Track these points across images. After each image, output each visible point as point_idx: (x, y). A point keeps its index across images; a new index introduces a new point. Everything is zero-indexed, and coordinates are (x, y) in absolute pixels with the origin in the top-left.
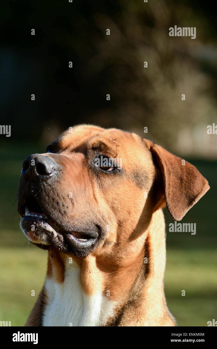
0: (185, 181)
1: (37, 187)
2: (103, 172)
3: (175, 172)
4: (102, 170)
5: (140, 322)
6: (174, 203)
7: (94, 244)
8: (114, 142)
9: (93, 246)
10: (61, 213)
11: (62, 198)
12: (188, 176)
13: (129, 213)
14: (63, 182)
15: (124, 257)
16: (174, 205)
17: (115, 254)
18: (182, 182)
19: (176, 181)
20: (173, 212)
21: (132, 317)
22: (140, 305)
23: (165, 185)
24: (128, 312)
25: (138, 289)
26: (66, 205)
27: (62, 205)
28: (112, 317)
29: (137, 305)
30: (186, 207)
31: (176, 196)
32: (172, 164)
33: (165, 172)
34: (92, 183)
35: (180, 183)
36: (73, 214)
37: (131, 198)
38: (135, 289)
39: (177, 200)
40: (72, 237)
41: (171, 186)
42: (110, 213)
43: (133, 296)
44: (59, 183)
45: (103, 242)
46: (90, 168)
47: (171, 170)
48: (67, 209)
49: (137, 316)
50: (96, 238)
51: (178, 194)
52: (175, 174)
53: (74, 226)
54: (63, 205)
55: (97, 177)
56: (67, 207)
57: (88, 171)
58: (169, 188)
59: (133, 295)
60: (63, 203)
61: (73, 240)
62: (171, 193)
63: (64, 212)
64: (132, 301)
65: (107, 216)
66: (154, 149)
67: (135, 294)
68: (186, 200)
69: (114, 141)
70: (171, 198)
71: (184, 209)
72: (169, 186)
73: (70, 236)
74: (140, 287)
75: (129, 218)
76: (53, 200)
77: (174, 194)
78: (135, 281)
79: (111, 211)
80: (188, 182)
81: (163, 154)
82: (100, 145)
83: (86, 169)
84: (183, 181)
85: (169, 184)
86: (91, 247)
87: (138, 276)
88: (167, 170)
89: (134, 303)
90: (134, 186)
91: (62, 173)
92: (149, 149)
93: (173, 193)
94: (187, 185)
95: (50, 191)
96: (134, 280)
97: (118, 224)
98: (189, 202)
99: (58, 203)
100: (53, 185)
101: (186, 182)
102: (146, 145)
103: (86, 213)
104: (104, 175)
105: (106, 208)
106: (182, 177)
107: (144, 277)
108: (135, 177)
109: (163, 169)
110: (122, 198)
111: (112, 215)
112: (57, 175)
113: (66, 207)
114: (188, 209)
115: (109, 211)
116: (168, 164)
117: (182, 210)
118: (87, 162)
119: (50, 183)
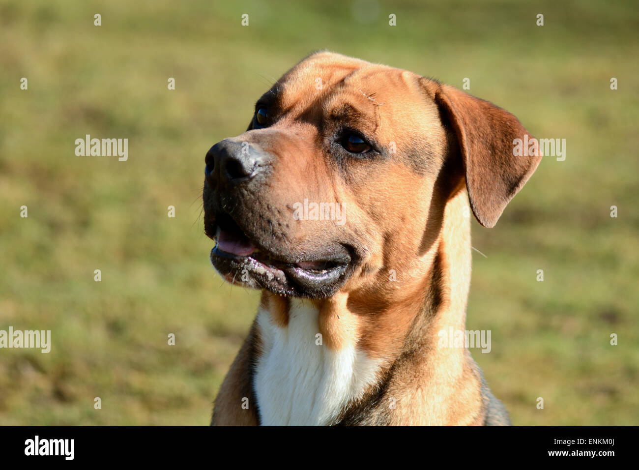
0: (499, 151)
1: (231, 198)
2: (350, 156)
3: (482, 135)
4: (350, 154)
5: (422, 390)
6: (483, 196)
7: (343, 274)
8: (369, 100)
9: (342, 278)
10: (277, 237)
11: (276, 213)
12: (505, 141)
13: (403, 219)
14: (276, 185)
15: (397, 287)
16: (482, 199)
17: (382, 285)
18: (495, 153)
19: (484, 152)
20: (481, 213)
21: (409, 381)
22: (424, 360)
23: (465, 165)
24: (401, 373)
25: (421, 333)
26: (285, 223)
27: (277, 225)
28: (373, 384)
29: (419, 360)
30: (503, 198)
31: (486, 182)
32: (474, 120)
33: (463, 141)
34: (332, 177)
35: (491, 155)
36: (298, 235)
37: (404, 195)
38: (416, 332)
39: (487, 190)
40: (301, 273)
41: (476, 164)
42: (368, 223)
43: (410, 344)
44: (270, 186)
45: (360, 269)
46: (329, 152)
47: (474, 132)
48: (287, 229)
49: (418, 379)
50: (346, 264)
51: (488, 177)
52: (482, 139)
53: (305, 253)
54: (280, 225)
55: (340, 167)
56: (287, 226)
57: (325, 156)
58: (473, 170)
59: (412, 342)
60: (278, 221)
61: (303, 277)
62: (476, 177)
63: (282, 234)
64: (409, 352)
65: (363, 229)
66: (442, 98)
67: (415, 341)
68: (503, 186)
69: (370, 98)
70: (478, 188)
71: (499, 203)
72: (472, 166)
73: (298, 272)
74: (425, 327)
75: (403, 226)
76: (261, 217)
77: (482, 178)
78: (415, 319)
79: (370, 220)
80: (506, 152)
81: (458, 103)
82: (346, 110)
83: (321, 154)
84: (497, 151)
85: (473, 162)
86: (338, 281)
87: (421, 310)
88: (467, 135)
89: (413, 356)
90: (409, 173)
91: (274, 168)
92: (432, 100)
93: (479, 178)
94: (503, 159)
95: (255, 202)
96: (413, 319)
97: (385, 238)
98: (509, 189)
99: (269, 222)
100: (259, 192)
101: (501, 152)
102: (428, 93)
103: (325, 230)
104: (353, 161)
105: (360, 216)
106: (494, 144)
107: (431, 311)
108: (409, 157)
109: (461, 136)
110: (388, 196)
111: (373, 226)
112: (265, 173)
113: (285, 227)
114: (506, 201)
115: (367, 221)
116: (467, 122)
117: (496, 206)
118: (322, 140)
119: (252, 189)
